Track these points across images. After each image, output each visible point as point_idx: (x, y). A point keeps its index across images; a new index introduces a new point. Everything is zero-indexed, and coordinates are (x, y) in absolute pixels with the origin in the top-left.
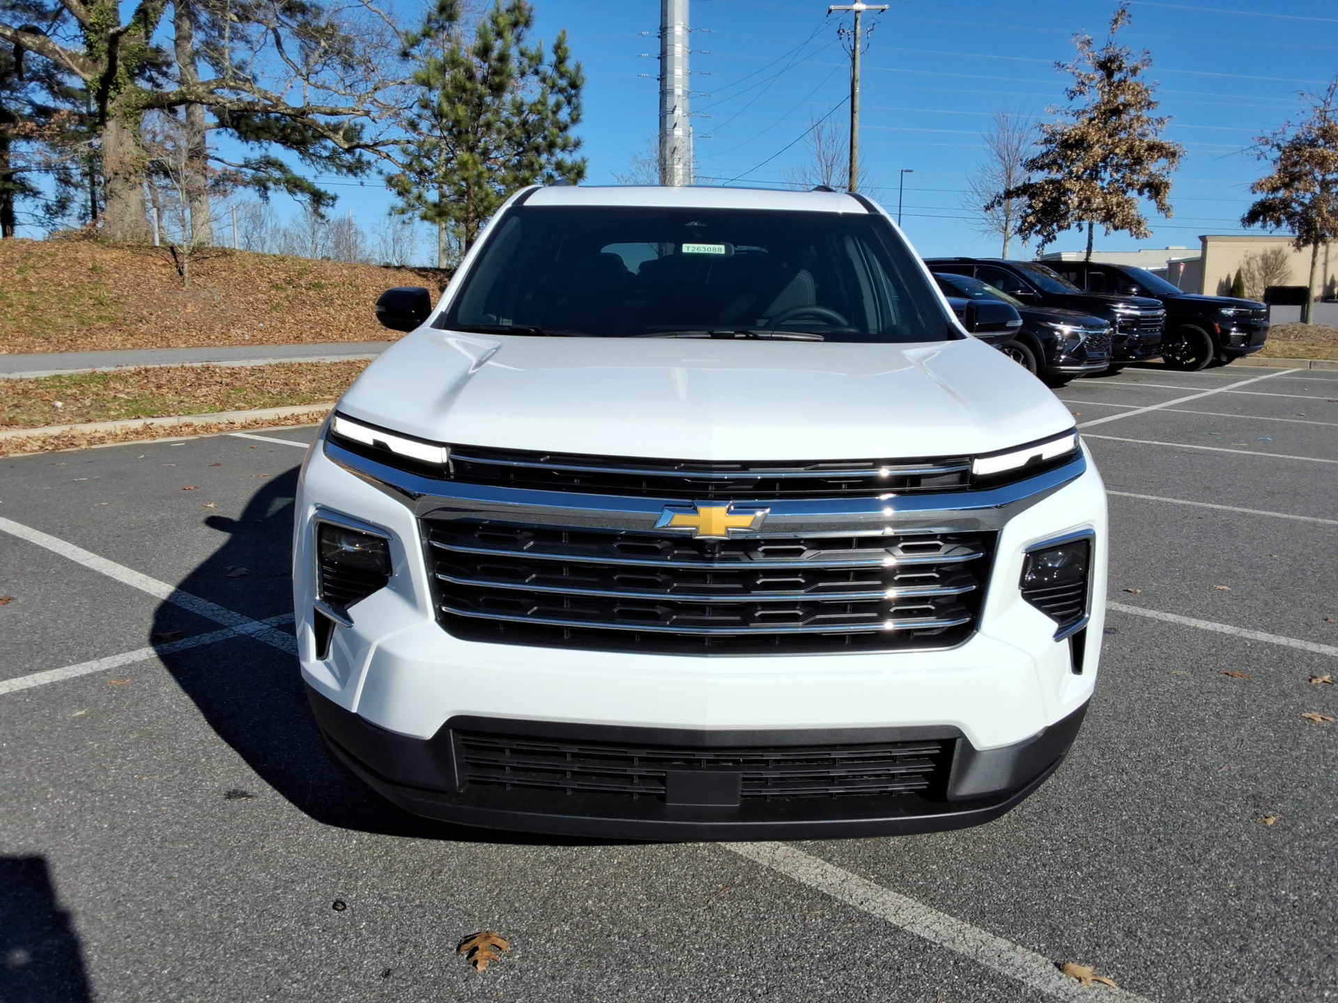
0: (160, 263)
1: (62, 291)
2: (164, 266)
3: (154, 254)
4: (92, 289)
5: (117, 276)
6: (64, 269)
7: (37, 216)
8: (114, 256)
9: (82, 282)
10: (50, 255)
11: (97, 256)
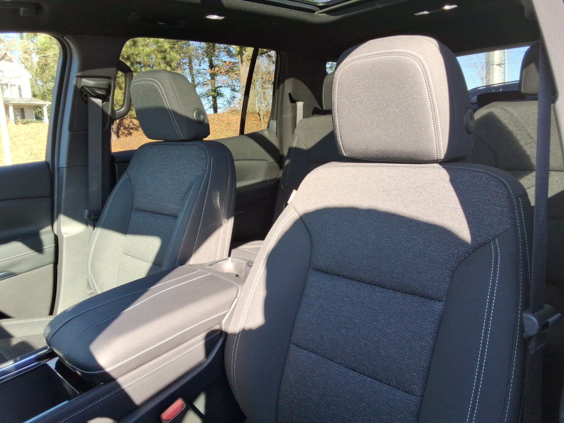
0: (253, 119)
1: (215, 134)
2: (255, 120)
3: (251, 116)
4: (226, 132)
5: (236, 126)
6: (217, 124)
7: (225, 104)
8: (236, 118)
9: (223, 129)
10: (212, 119)
11: (230, 118)
